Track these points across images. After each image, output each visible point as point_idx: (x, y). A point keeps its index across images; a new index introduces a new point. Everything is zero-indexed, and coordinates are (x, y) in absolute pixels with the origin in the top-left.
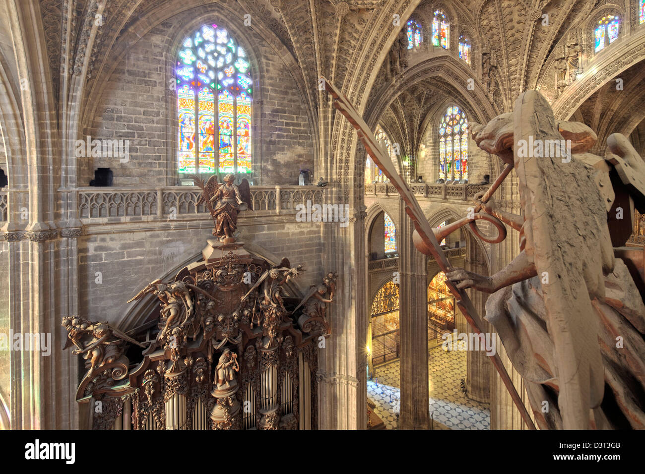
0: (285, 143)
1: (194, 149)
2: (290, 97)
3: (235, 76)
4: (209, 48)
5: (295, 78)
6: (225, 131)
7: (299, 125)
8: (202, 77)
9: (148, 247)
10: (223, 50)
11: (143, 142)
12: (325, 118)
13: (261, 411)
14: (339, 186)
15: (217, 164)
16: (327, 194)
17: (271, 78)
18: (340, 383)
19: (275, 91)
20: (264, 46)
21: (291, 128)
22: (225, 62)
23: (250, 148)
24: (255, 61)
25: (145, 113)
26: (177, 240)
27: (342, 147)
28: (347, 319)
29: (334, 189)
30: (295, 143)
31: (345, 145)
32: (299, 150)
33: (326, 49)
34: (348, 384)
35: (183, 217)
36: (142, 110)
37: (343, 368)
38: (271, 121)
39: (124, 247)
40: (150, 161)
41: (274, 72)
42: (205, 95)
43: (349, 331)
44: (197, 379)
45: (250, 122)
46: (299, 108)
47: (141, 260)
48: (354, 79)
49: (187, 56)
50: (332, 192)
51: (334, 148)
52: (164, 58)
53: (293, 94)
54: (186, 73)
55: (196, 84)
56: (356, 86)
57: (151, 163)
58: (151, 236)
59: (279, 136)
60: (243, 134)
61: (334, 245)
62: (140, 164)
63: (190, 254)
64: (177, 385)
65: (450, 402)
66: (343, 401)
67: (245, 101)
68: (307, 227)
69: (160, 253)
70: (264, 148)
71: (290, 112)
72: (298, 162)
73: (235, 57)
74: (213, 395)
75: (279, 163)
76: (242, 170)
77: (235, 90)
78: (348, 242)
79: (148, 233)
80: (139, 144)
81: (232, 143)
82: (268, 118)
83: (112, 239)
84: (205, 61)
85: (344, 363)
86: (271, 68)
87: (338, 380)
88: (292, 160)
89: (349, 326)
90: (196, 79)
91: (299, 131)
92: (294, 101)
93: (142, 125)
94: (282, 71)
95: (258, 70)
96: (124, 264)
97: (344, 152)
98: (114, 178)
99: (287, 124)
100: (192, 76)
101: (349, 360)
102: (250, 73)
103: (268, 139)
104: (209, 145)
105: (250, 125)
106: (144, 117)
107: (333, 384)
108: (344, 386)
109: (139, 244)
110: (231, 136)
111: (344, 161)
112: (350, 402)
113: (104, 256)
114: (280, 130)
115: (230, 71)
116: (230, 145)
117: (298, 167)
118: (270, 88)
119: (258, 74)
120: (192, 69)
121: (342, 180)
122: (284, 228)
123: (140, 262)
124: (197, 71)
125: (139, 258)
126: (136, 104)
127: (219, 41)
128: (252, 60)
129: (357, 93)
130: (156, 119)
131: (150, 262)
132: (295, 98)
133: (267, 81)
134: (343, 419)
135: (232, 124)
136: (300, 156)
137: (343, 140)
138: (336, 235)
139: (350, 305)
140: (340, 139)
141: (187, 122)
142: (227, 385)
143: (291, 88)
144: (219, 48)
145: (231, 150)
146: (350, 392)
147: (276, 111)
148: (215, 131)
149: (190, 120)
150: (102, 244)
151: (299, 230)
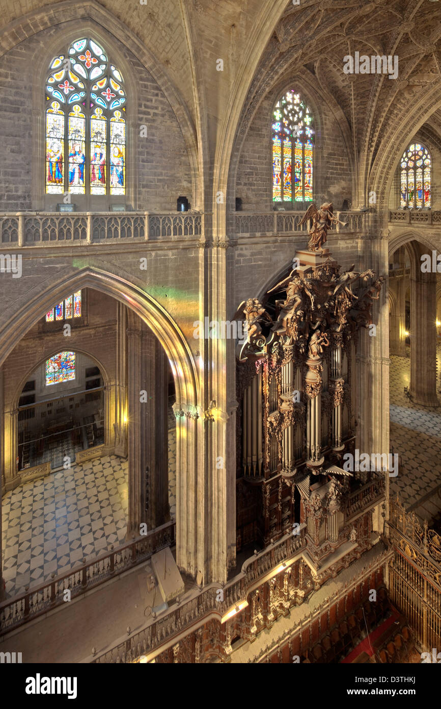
0: (335, 178)
1: (280, 184)
2: (338, 143)
3: (304, 129)
4: (290, 107)
5: (342, 129)
6: (297, 170)
7: (342, 165)
8: (286, 130)
9: (264, 256)
10: (297, 109)
11: (258, 179)
12: (368, 160)
13: (332, 379)
14: (375, 211)
15: (293, 195)
16: (365, 218)
17: (327, 129)
18: (375, 363)
19: (330, 139)
20: (323, 105)
21: (339, 167)
22: (298, 118)
23: (311, 182)
24: (318, 117)
25: (259, 158)
26: (280, 251)
27: (379, 182)
28: (381, 314)
29: (370, 214)
30: (341, 179)
31: (382, 181)
32: (343, 184)
33: (379, 110)
34: (382, 364)
35: (288, 234)
36: (257, 155)
37: (377, 352)
38: (328, 162)
39: (252, 254)
40: (261, 192)
41: (329, 125)
42: (287, 143)
43: (383, 323)
44: (301, 351)
45: (311, 162)
46: (343, 151)
47: (261, 265)
48: (397, 133)
49: (277, 115)
50: (369, 216)
51: (372, 183)
52: (269, 117)
53: (340, 141)
54: (276, 127)
55: (282, 135)
56: (398, 137)
57: (262, 194)
58: (266, 247)
59: (332, 173)
60: (308, 171)
61: (371, 257)
62: (256, 195)
63: (286, 261)
64: (291, 354)
65: (398, 406)
66: (378, 377)
67: (309, 146)
68: (350, 243)
69: (271, 259)
70: (323, 182)
71: (339, 155)
72: (342, 193)
73: (304, 114)
74: (307, 363)
75: (332, 194)
76: (307, 199)
77: (304, 139)
78: (382, 255)
79: (265, 245)
80: (256, 180)
81: (301, 178)
82: (325, 160)
83: (246, 249)
84: (287, 118)
85: (378, 347)
86: (327, 122)
87: (373, 361)
88: (339, 192)
89: (382, 319)
90: (282, 132)
91: (343, 169)
92: (341, 147)
93: (258, 166)
94: (333, 123)
95: (320, 123)
96: (252, 267)
97: (381, 186)
98: (243, 205)
99: (336, 164)
100: (279, 129)
101: (383, 345)
102: (313, 126)
103: (325, 176)
104: (288, 180)
105: (311, 165)
106: (258, 160)
107: (369, 364)
108: (379, 367)
109: (260, 253)
110: (300, 173)
111: (380, 193)
112: (384, 378)
113: (242, 261)
114: (332, 168)
115: (301, 124)
116: (300, 180)
117: (342, 197)
118: (326, 136)
119: (320, 126)
120: (280, 123)
121: (378, 207)
122: (337, 244)
123: (260, 266)
124: (283, 126)
125: (260, 263)
126: (254, 151)
127: (295, 102)
128: (315, 116)
129: (398, 142)
130: (264, 161)
131: (265, 266)
132: (341, 144)
133: (326, 132)
134: (378, 391)
135: (301, 164)
136: (344, 188)
137: (381, 177)
138: (372, 249)
139: (384, 303)
140: (378, 176)
141: (276, 163)
142: (318, 357)
143: (339, 137)
144: (295, 107)
145: (301, 184)
146: (383, 370)
147: (330, 154)
148: (292, 170)
149: (278, 161)
150: (241, 252)
151: (346, 245)
